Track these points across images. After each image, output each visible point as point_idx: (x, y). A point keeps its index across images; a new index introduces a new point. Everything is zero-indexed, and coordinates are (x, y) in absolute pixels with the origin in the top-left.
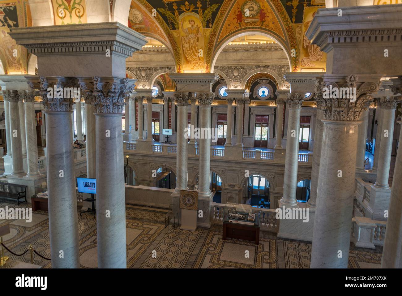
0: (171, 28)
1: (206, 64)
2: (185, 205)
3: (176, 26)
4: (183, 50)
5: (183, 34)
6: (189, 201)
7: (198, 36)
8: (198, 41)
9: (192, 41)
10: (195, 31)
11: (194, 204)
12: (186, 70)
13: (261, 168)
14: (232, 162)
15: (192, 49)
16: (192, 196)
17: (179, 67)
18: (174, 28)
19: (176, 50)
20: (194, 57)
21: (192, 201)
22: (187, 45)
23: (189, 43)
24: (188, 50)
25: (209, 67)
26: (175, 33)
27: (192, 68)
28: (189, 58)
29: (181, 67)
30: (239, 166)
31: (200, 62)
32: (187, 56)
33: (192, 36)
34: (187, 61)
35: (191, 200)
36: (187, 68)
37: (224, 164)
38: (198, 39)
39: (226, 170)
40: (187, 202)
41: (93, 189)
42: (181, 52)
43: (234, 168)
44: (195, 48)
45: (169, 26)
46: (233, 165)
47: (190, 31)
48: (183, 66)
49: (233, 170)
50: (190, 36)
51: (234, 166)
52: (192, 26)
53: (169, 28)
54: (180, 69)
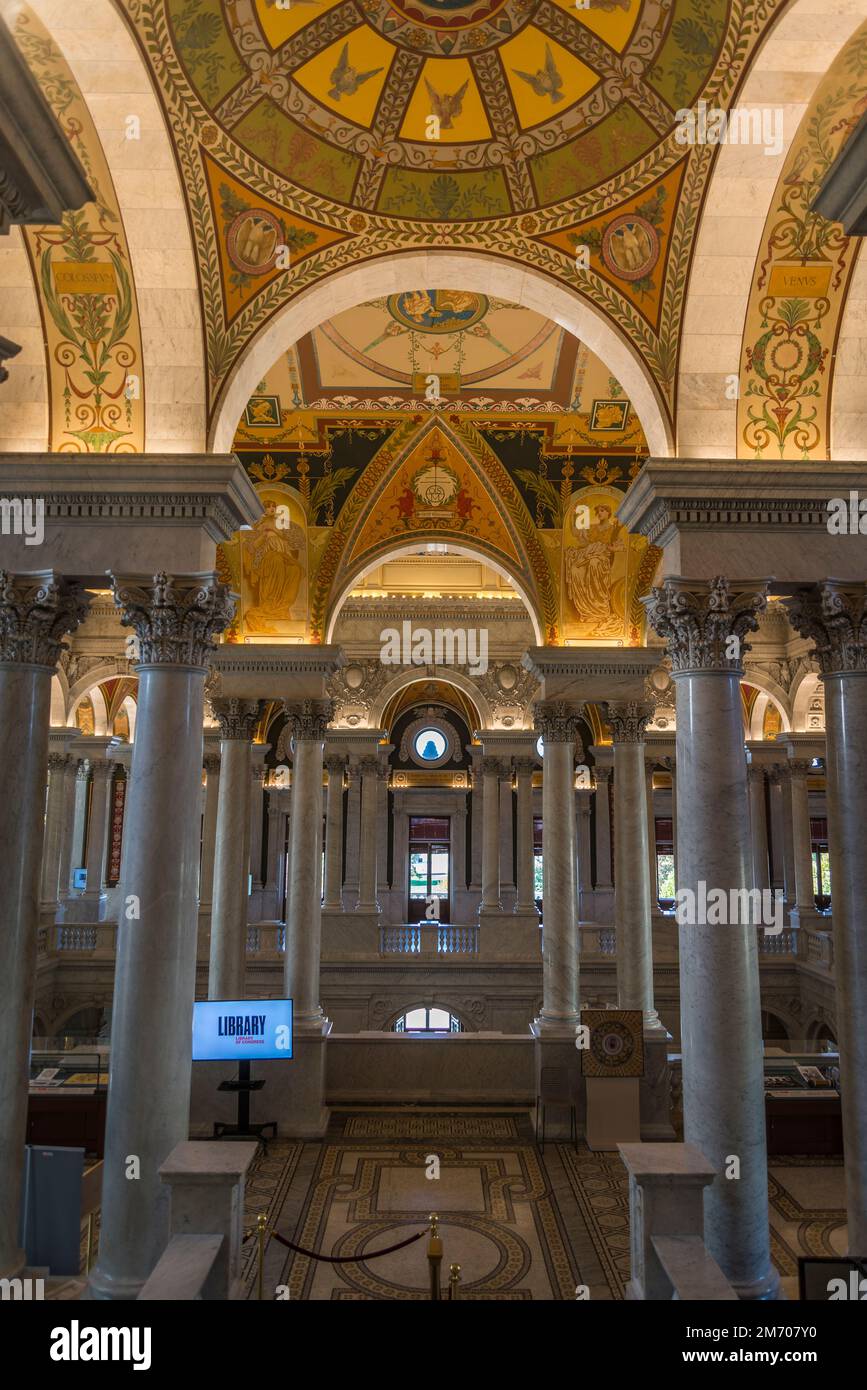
0: (541, 524)
1: (630, 624)
2: (601, 1061)
3: (555, 519)
4: (567, 585)
5: (570, 540)
6: (612, 1046)
7: (615, 549)
8: (611, 563)
9: (594, 562)
10: (608, 536)
11: (629, 1055)
12: (572, 637)
13: (603, 983)
14: (509, 971)
15: (592, 583)
16: (623, 1027)
17: (552, 630)
18: (549, 524)
19: (545, 583)
20: (597, 604)
21: (624, 1045)
22: (577, 572)
23: (586, 565)
24: (579, 585)
25: (639, 631)
26: (547, 538)
27: (590, 635)
28: (581, 606)
29: (556, 630)
30: (531, 984)
31: (615, 619)
32: (576, 602)
33: (598, 547)
34: (575, 615)
35: (620, 1042)
36: (576, 634)
37: (479, 979)
38: (612, 557)
39: (488, 998)
40: (607, 1051)
41: (257, 1042)
42: (560, 588)
43: (513, 992)
44: (601, 580)
45: (535, 519)
46: (511, 979)
47: (592, 535)
48: (564, 628)
49: (513, 999)
50: (590, 546)
51: (518, 983)
52: (602, 522)
53: (533, 525)
54: (553, 634)
